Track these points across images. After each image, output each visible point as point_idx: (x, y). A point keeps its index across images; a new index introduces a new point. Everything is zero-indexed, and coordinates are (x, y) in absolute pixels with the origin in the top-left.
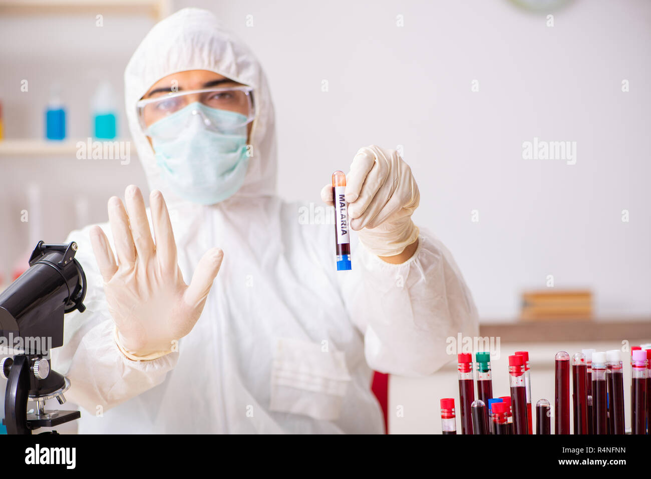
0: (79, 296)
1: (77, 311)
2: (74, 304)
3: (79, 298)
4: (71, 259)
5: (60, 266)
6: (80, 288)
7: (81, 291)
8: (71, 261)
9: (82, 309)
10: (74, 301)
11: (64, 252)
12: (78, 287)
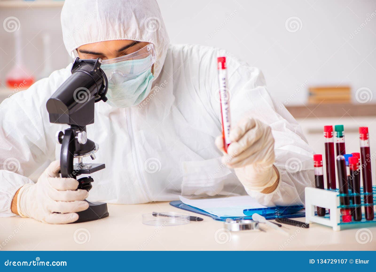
0: (103, 92)
1: (102, 101)
2: (100, 97)
3: (103, 93)
4: (98, 68)
5: (92, 73)
6: (104, 86)
7: (105, 89)
8: (98, 70)
9: (105, 100)
10: (100, 95)
11: (94, 64)
12: (103, 86)
